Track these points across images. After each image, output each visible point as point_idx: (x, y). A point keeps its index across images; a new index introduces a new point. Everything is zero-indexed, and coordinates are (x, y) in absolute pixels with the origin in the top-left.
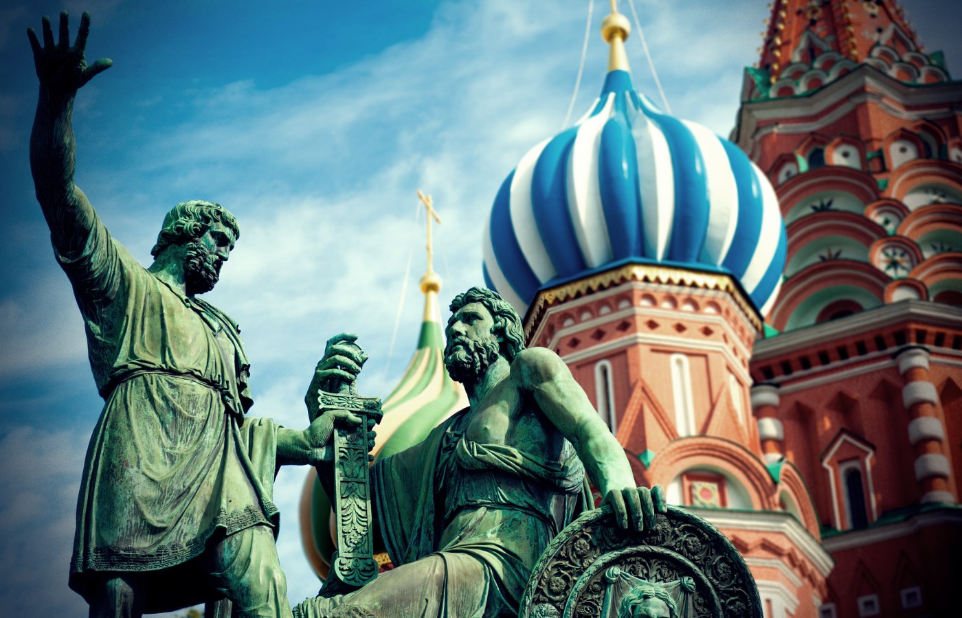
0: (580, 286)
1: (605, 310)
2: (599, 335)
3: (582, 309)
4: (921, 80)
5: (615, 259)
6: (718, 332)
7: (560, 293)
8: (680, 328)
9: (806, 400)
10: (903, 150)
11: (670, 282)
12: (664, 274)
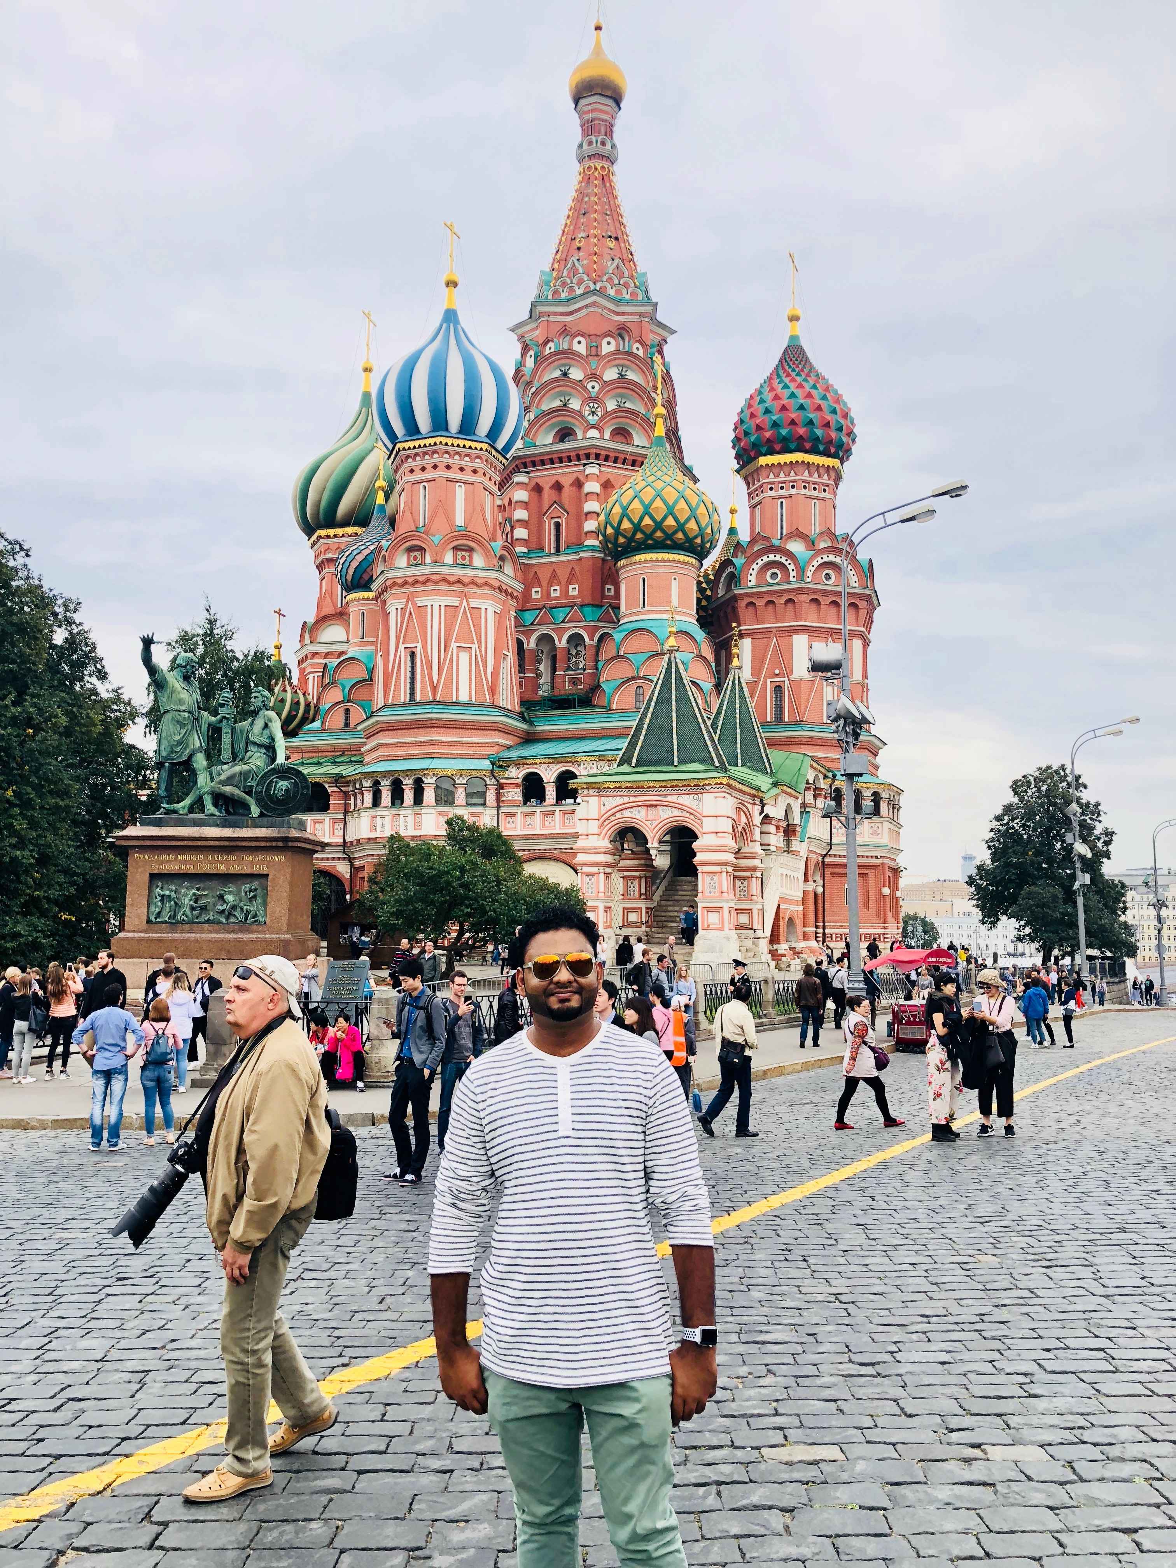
0: (417, 443)
1: (427, 457)
2: (423, 469)
3: (416, 455)
4: (628, 297)
5: (433, 431)
6: (481, 472)
7: (406, 445)
8: (462, 469)
9: (540, 482)
10: (609, 343)
11: (458, 446)
12: (456, 442)
